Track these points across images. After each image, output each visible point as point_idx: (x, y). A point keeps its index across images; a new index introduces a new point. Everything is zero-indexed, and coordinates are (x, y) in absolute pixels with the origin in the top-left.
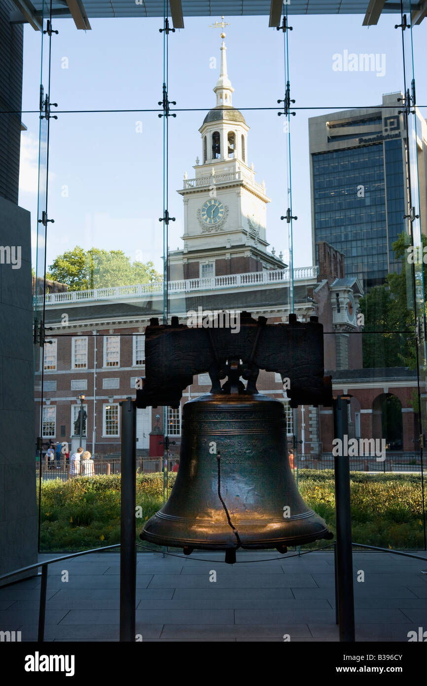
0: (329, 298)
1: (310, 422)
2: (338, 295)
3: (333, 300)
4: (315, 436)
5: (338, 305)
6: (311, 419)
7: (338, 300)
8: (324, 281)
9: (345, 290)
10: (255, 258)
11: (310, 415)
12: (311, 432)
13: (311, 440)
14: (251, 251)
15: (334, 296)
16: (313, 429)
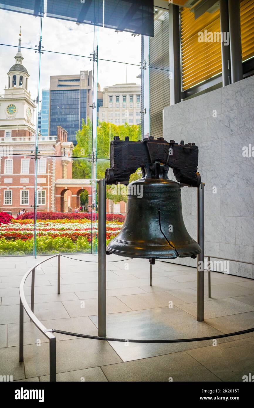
0: (61, 150)
1: (51, 200)
2: (64, 148)
3: (62, 151)
4: (54, 205)
5: (64, 153)
6: (52, 198)
7: (64, 150)
8: (59, 143)
9: (67, 147)
10: (28, 130)
11: (51, 197)
12: (52, 204)
13: (51, 207)
14: (28, 127)
15: (63, 149)
16: (53, 203)
